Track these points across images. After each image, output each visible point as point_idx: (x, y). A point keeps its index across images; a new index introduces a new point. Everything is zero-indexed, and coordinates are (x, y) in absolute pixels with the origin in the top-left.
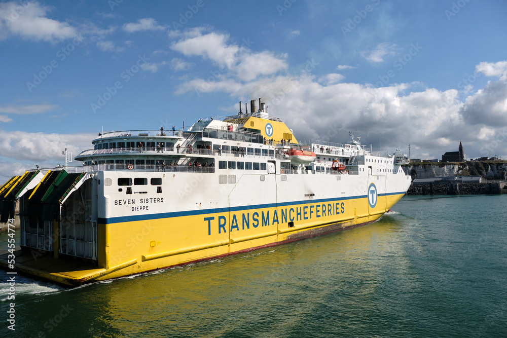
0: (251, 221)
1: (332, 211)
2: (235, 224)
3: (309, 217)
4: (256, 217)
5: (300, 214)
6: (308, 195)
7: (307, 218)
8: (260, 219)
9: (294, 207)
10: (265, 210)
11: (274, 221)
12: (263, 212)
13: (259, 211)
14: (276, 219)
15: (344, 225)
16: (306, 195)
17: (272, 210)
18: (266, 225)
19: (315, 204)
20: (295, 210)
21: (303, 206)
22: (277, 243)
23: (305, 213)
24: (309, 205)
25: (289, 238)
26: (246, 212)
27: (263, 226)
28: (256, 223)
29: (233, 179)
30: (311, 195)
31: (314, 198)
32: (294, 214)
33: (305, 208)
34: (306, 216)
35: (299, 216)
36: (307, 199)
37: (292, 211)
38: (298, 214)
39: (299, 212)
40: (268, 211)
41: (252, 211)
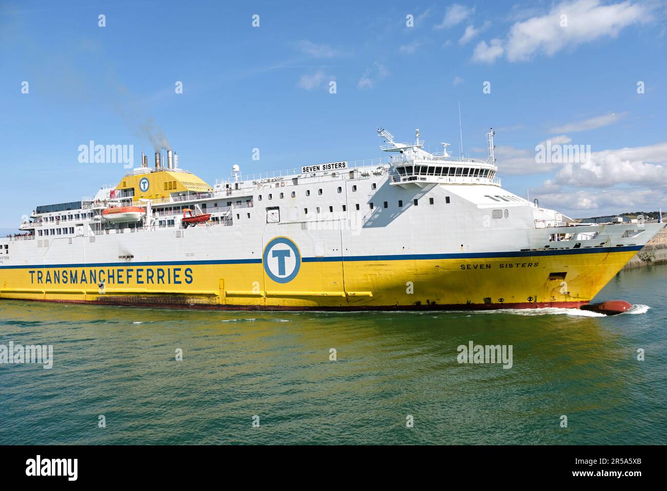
0: (61, 278)
1: (166, 278)
2: (48, 278)
3: (126, 282)
4: (65, 274)
5: (113, 276)
6: (124, 257)
7: (122, 282)
8: (69, 276)
9: (105, 269)
10: (73, 269)
11: (82, 280)
12: (71, 271)
13: (68, 270)
14: (84, 278)
15: (192, 301)
16: (120, 257)
17: (80, 270)
18: (74, 283)
19: (135, 268)
20: (106, 272)
21: (116, 268)
22: (85, 301)
23: (119, 276)
24: (125, 268)
25: (99, 299)
26: (57, 269)
27: (71, 283)
28: (65, 280)
29: (47, 244)
30: (128, 257)
31: (133, 260)
32: (105, 276)
33: (119, 271)
34: (121, 279)
35: (111, 279)
36: (123, 261)
37: (102, 273)
38: (109, 277)
39: (111, 274)
40: (76, 271)
41: (61, 270)
